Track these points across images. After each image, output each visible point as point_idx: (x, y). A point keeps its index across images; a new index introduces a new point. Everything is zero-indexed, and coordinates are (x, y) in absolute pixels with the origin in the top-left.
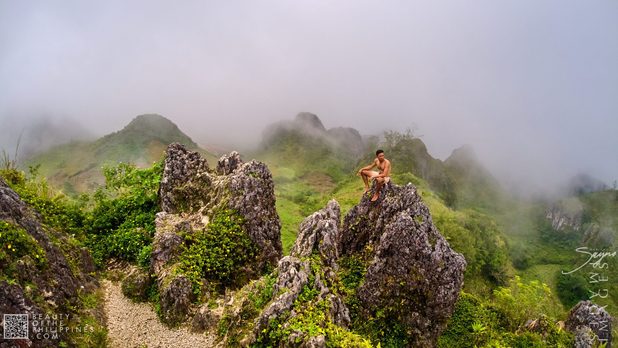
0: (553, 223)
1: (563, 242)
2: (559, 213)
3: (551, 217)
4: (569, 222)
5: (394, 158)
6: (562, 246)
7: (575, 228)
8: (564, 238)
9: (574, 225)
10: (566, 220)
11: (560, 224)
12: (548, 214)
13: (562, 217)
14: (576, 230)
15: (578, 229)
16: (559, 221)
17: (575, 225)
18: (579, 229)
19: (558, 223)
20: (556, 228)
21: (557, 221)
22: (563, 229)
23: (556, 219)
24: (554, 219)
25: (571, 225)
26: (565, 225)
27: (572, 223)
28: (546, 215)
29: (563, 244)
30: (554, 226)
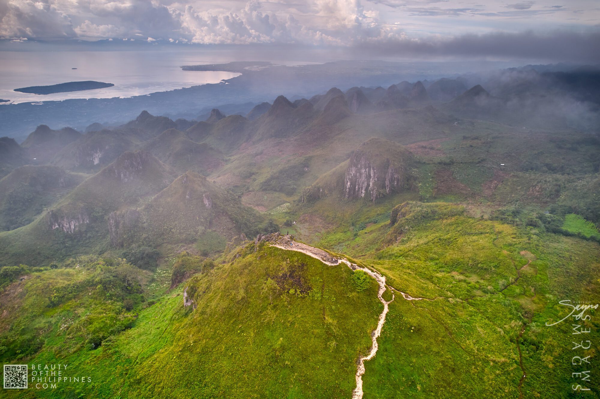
1: (84, 238)
2: (65, 220)
3: (57, 226)
4: (79, 221)
6: (87, 241)
7: (86, 222)
8: (84, 235)
9: (83, 220)
11: (73, 227)
12: (53, 226)
13: (71, 221)
14: (87, 223)
15: (88, 222)
16: (70, 226)
19: (70, 228)
20: (71, 232)
21: (67, 226)
22: (76, 229)
24: (63, 226)
25: (81, 222)
26: (77, 225)
27: (82, 220)
28: (52, 227)
29: (86, 240)
30: (67, 232)
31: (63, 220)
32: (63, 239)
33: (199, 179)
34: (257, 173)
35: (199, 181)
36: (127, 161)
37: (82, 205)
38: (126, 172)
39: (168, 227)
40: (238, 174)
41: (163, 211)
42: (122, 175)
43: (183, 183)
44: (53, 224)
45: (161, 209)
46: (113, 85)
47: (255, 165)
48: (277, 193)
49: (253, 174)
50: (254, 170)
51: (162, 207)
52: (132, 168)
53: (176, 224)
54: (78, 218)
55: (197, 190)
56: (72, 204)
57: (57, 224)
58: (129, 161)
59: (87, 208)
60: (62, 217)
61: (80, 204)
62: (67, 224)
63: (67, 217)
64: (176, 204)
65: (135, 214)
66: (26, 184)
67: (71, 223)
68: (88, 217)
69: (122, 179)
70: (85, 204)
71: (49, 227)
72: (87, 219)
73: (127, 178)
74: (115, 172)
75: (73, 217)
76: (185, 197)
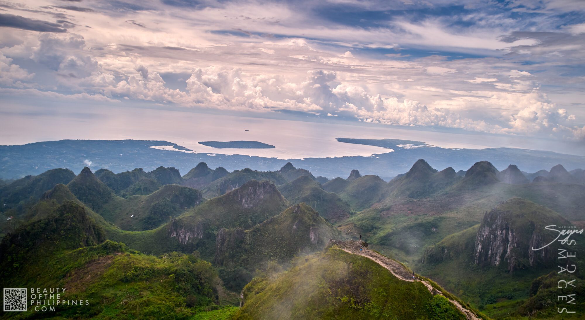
31: (181, 230)
32: (176, 248)
33: (311, 213)
34: (380, 228)
35: (310, 214)
36: (251, 188)
37: (201, 220)
38: (248, 198)
39: (268, 253)
40: (360, 226)
41: (268, 237)
42: (244, 200)
43: (293, 213)
44: (172, 232)
45: (267, 235)
46: (274, 147)
47: (379, 220)
48: (396, 250)
49: (376, 228)
50: (377, 225)
51: (269, 233)
52: (254, 195)
53: (277, 252)
54: (194, 231)
55: (305, 222)
56: (193, 217)
57: (175, 233)
58: (253, 188)
59: (204, 224)
60: (181, 227)
61: (199, 219)
62: (183, 235)
63: (185, 228)
64: (282, 232)
65: (241, 235)
66: (168, 200)
67: (187, 234)
68: (203, 232)
69: (243, 204)
70: (203, 219)
71: (168, 235)
72: (201, 234)
73: (248, 204)
74: (238, 196)
75: (190, 229)
76: (292, 227)
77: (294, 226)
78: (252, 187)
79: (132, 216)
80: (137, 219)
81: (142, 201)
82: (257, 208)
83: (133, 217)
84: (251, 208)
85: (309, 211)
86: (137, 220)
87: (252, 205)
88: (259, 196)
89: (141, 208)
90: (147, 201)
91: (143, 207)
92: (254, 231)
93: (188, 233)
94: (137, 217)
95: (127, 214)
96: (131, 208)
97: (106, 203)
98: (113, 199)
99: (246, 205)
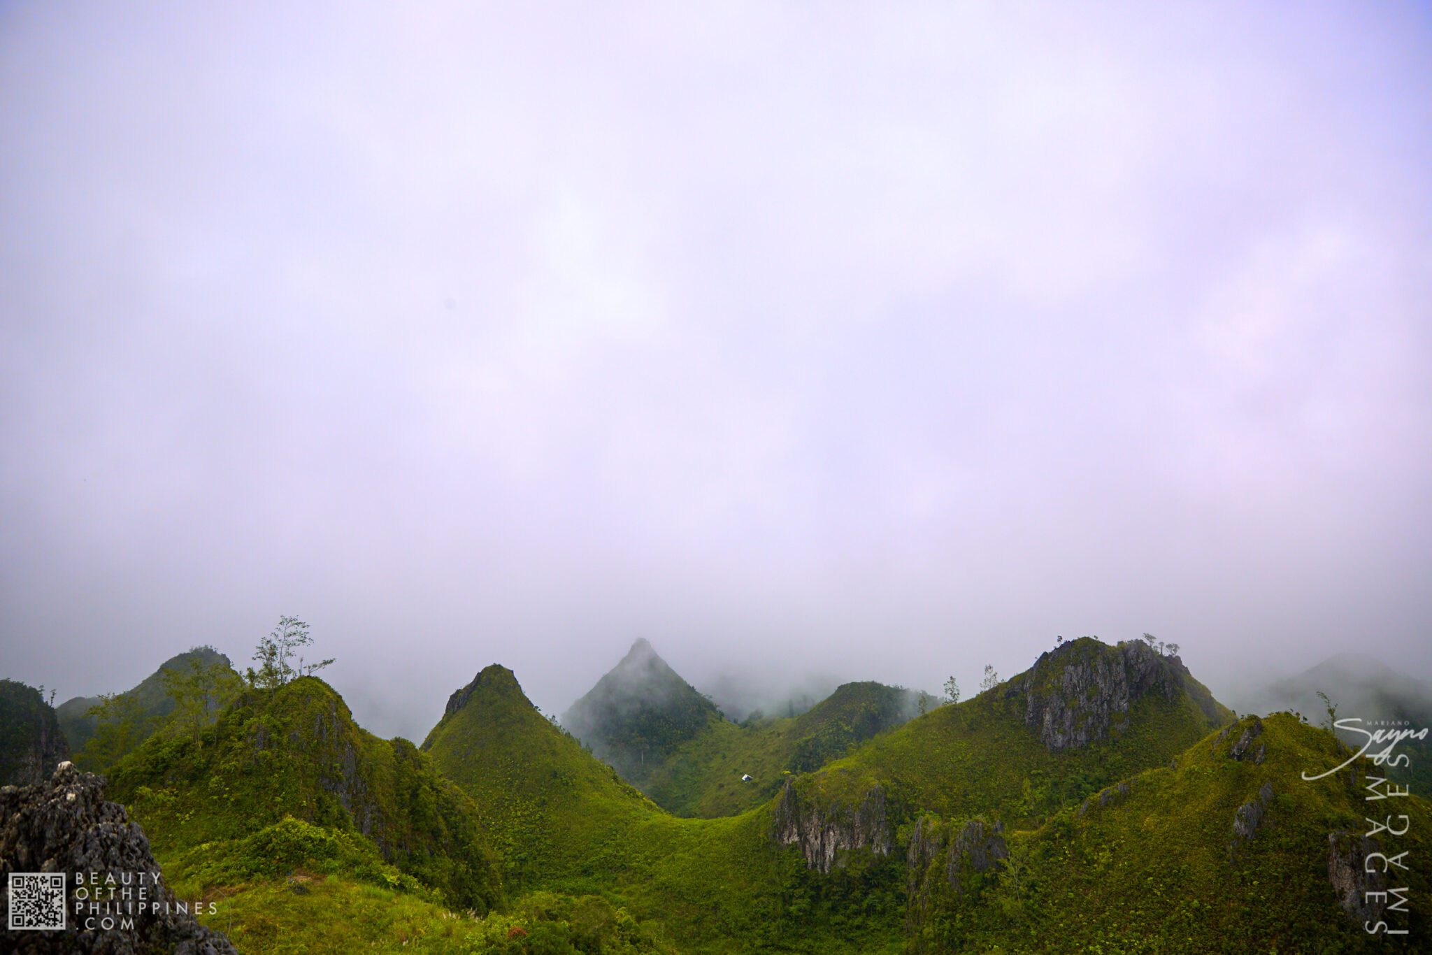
0: (808, 854)
1: (855, 907)
2: (815, 820)
3: (796, 839)
4: (852, 838)
5: (218, 772)
6: (858, 921)
7: (877, 851)
8: (856, 893)
9: (870, 841)
10: (841, 834)
11: (830, 852)
12: (787, 833)
13: (829, 828)
14: (881, 855)
15: (885, 851)
16: (823, 845)
17: (872, 841)
18: (889, 849)
19: (823, 854)
20: (823, 869)
21: (817, 844)
22: (842, 864)
23: (812, 840)
24: (807, 840)
25: (860, 845)
26: (844, 850)
27: (862, 836)
28: (781, 838)
29: (858, 913)
30: (814, 865)
31: (810, 819)
36: (1071, 668)
37: (875, 783)
38: (1062, 710)
42: (1048, 717)
44: (785, 826)
45: (1105, 856)
52: (1089, 698)
54: (851, 827)
55: (1300, 806)
56: (850, 773)
57: (795, 830)
58: (1080, 669)
59: (892, 803)
60: (807, 809)
61: (872, 780)
62: (816, 838)
63: (820, 812)
64: (1178, 849)
65: (989, 847)
66: (846, 728)
67: (828, 836)
68: (887, 833)
69: (1044, 731)
70: (888, 782)
71: (774, 836)
72: (882, 840)
73: (1064, 734)
74: (1024, 703)
75: (837, 818)
76: (1227, 825)
77: (1236, 824)
78: (1075, 665)
79: (744, 778)
80: (755, 785)
81: (779, 734)
82: (1104, 750)
83: (748, 779)
84: (1081, 747)
85: (1322, 751)
86: (754, 791)
87: (1082, 737)
88: (1110, 702)
89: (772, 754)
90: (791, 731)
91: (777, 751)
92: (1048, 837)
93: (832, 833)
94: (757, 780)
95: (735, 770)
96: (749, 753)
97: (690, 738)
98: (709, 727)
99: (1060, 738)
